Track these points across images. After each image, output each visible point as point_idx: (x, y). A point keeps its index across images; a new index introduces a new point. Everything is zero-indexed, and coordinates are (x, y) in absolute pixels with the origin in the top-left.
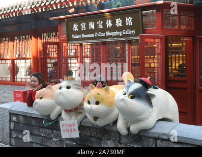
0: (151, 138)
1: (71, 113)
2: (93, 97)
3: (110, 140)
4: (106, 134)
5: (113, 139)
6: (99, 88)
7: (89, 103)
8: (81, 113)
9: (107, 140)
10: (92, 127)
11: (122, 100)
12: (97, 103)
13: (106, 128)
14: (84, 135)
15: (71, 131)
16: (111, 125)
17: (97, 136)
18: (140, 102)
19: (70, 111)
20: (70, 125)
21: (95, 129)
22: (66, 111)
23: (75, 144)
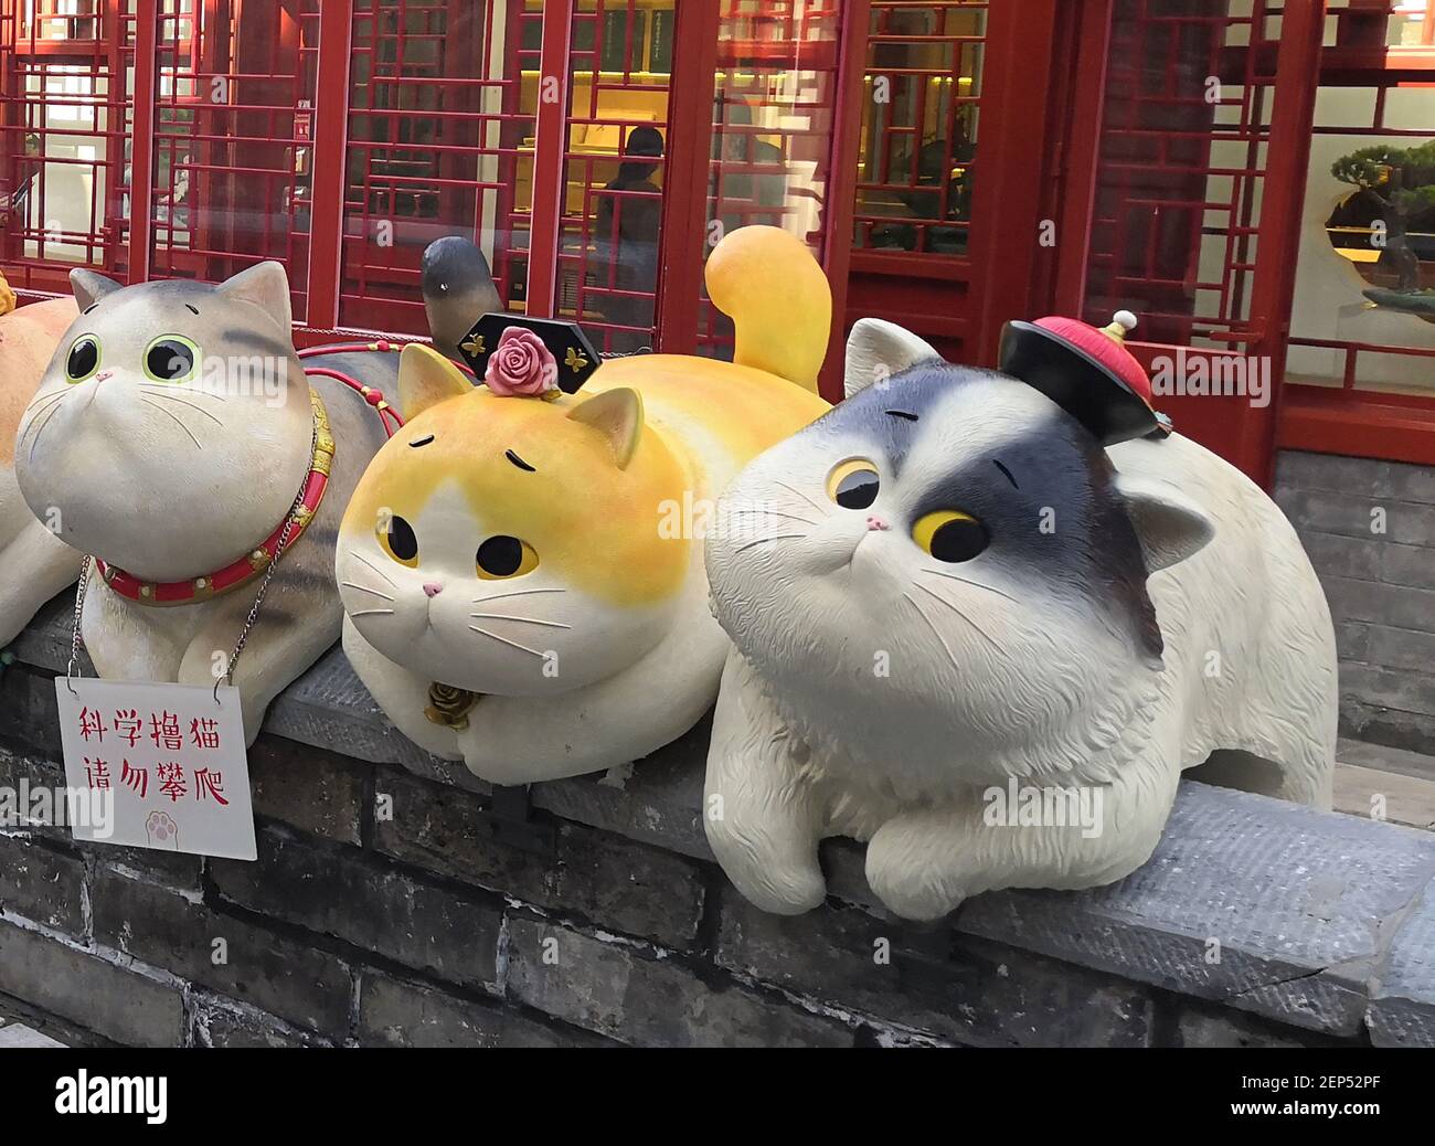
0: (1104, 979)
1: (172, 611)
2: (449, 486)
3: (582, 922)
4: (550, 866)
5: (631, 920)
6: (513, 392)
7: (403, 543)
8: (280, 620)
9: (555, 916)
10: (398, 769)
11: (835, 564)
12: (500, 557)
13: (561, 809)
14: (302, 836)
15: (173, 789)
16: (614, 780)
17: (440, 868)
18: (1043, 599)
19: (173, 591)
20: (166, 731)
21: (423, 794)
22: (124, 584)
23: (195, 897)
